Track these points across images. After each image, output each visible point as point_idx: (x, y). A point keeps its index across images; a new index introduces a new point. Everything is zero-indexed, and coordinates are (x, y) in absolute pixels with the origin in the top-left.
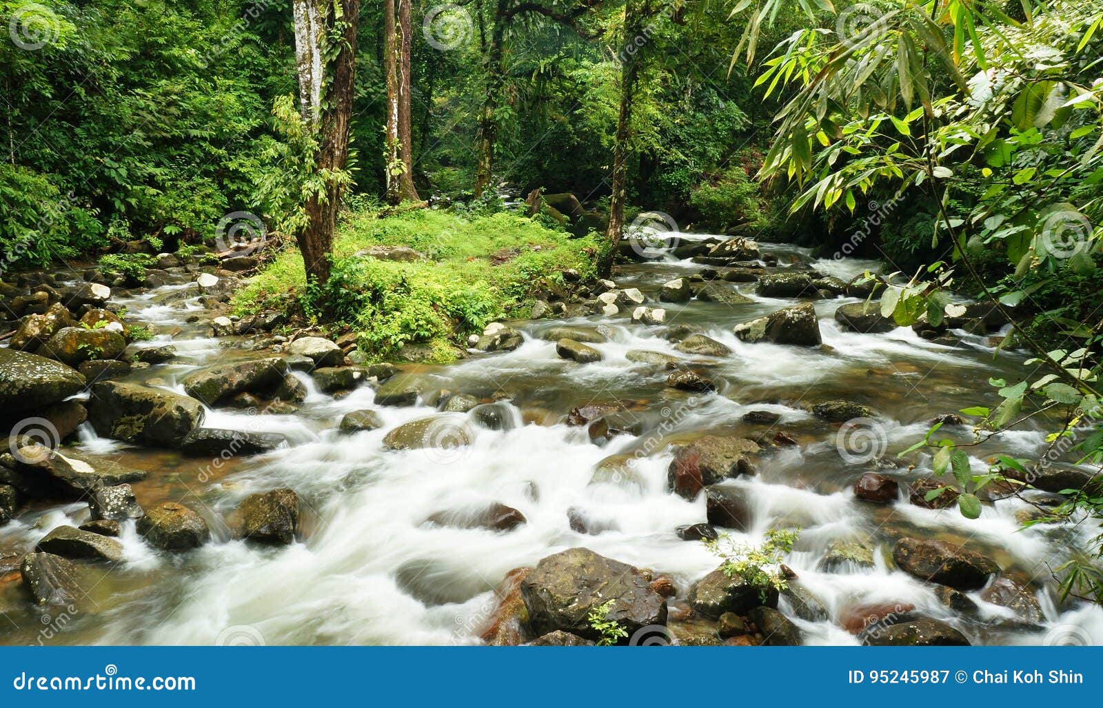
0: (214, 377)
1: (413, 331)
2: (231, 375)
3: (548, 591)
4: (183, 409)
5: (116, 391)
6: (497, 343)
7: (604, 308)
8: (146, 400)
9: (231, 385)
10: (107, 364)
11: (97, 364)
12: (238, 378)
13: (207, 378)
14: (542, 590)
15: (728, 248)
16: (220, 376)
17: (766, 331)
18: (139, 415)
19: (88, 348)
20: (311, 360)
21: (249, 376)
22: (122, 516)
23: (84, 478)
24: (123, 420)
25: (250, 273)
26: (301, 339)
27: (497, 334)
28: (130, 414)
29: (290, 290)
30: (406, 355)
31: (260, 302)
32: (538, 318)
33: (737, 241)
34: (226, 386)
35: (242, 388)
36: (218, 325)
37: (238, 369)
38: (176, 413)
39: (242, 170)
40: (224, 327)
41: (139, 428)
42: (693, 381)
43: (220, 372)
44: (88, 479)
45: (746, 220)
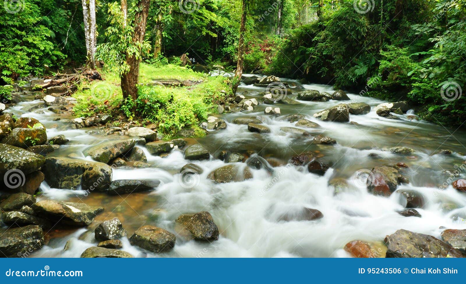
0: (105, 151)
1: (185, 122)
2: (112, 149)
3: (407, 254)
4: (104, 170)
5: (58, 162)
6: (217, 126)
7: (248, 108)
8: (79, 167)
9: (113, 155)
10: (42, 147)
11: (37, 148)
12: (116, 151)
13: (102, 152)
14: (404, 253)
15: (268, 80)
16: (108, 150)
17: (328, 116)
18: (76, 175)
19: (31, 139)
20: (144, 139)
21: (121, 149)
22: (118, 236)
23: (78, 216)
24: (65, 178)
25: (64, 94)
26: (132, 128)
27: (215, 122)
28: (70, 175)
29: (105, 103)
30: (182, 134)
31: (92, 110)
32: (222, 113)
33: (272, 77)
34: (111, 156)
35: (119, 156)
36: (77, 122)
37: (115, 146)
38: (101, 173)
39: (35, 42)
40: (80, 123)
41: (78, 182)
42: (329, 141)
43: (107, 148)
44: (81, 216)
45: (261, 68)
